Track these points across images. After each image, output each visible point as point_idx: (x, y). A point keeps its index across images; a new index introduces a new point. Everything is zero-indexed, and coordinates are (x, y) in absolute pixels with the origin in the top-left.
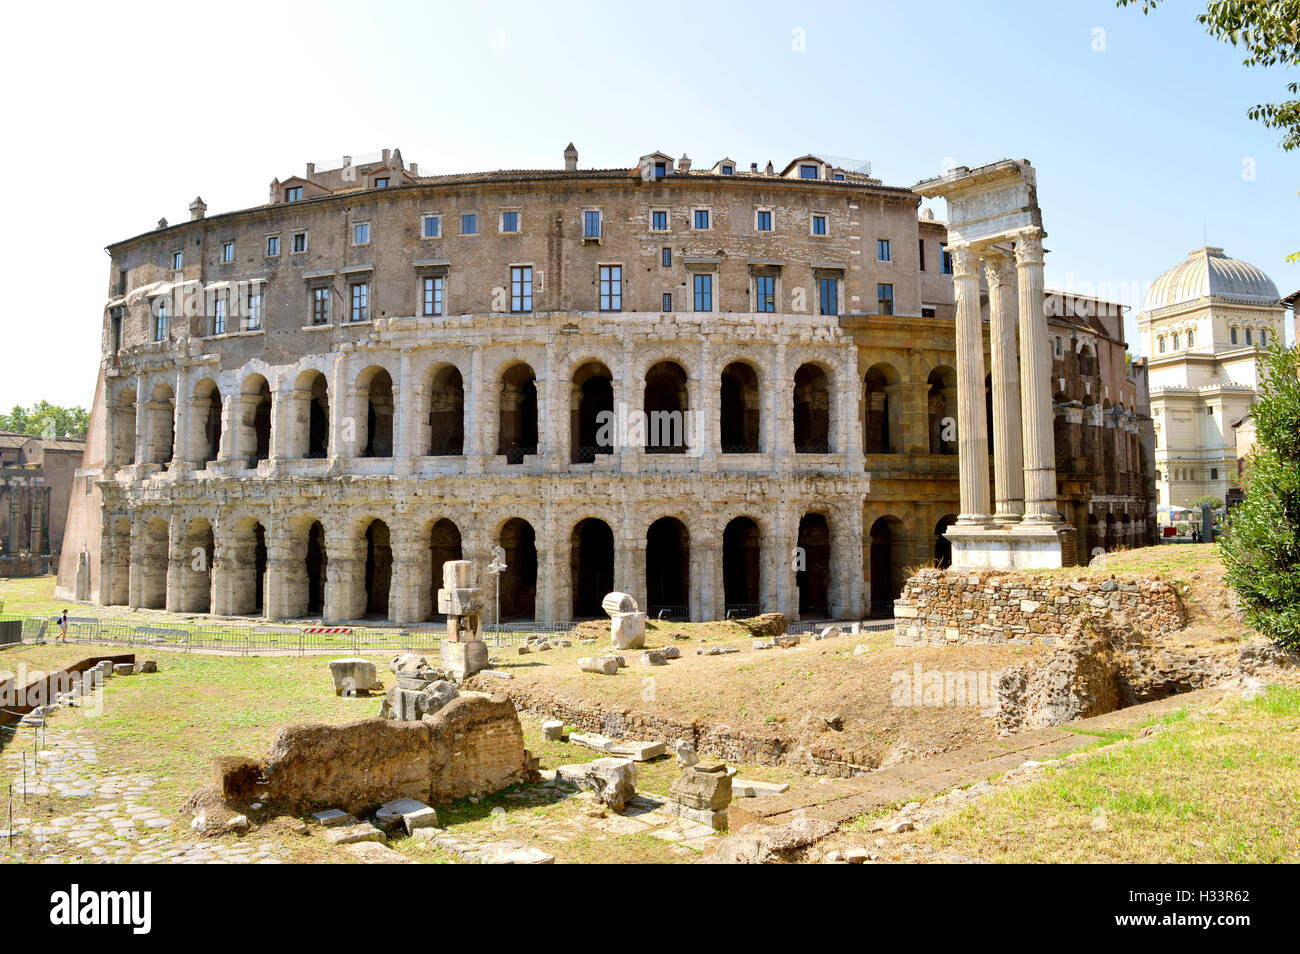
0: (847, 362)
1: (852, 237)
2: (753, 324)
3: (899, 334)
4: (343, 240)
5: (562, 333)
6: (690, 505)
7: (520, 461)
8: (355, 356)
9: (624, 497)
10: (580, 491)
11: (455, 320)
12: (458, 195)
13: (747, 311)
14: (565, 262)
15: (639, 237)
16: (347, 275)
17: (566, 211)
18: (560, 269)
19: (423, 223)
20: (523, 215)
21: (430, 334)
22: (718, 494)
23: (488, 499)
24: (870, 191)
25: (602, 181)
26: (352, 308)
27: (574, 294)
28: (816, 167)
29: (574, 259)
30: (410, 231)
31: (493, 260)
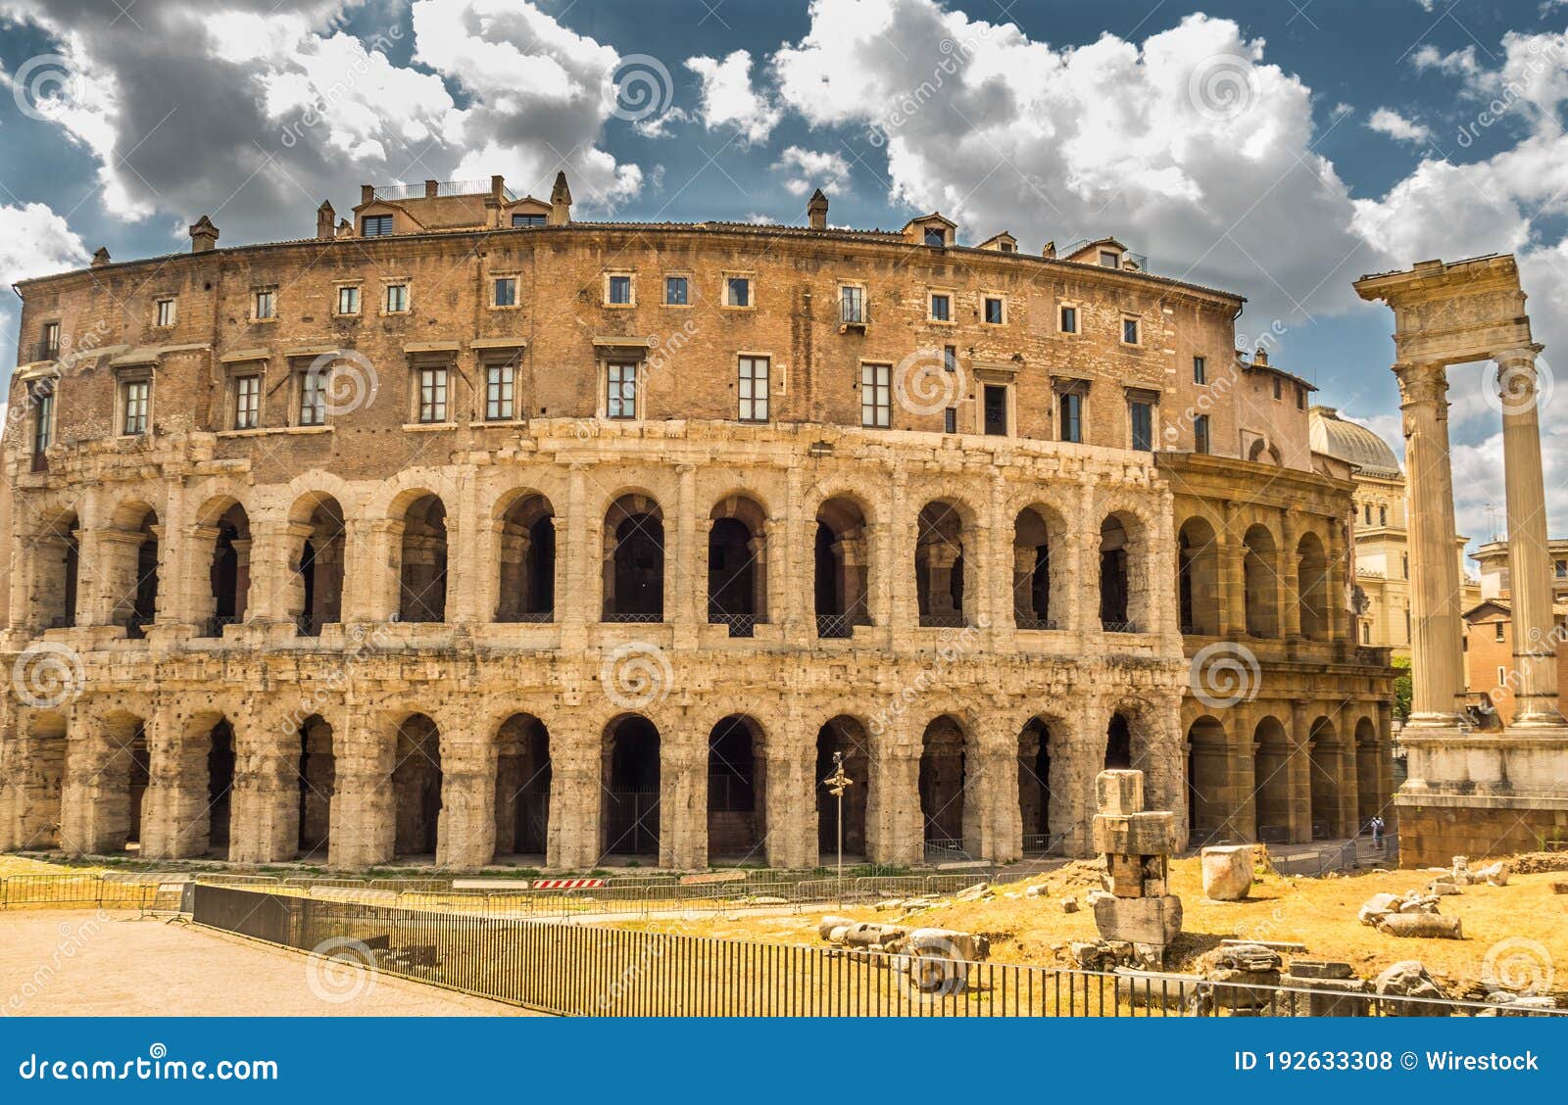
0: (1160, 513)
1: (1167, 351)
2: (1056, 456)
3: (1216, 481)
4: (473, 299)
5: (810, 454)
6: (979, 700)
7: (749, 633)
8: (492, 472)
9: (896, 686)
10: (838, 677)
11: (659, 427)
12: (661, 247)
13: (1050, 438)
14: (816, 355)
15: (914, 327)
16: (481, 352)
17: (817, 284)
18: (809, 364)
19: (607, 284)
20: (757, 284)
21: (618, 445)
22: (1017, 683)
23: (708, 686)
24: (1188, 292)
25: (868, 247)
26: (488, 401)
27: (829, 401)
28: (1116, 256)
29: (828, 352)
30: (587, 295)
31: (714, 344)
